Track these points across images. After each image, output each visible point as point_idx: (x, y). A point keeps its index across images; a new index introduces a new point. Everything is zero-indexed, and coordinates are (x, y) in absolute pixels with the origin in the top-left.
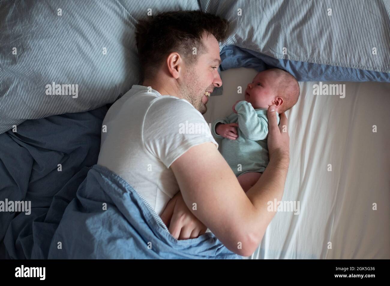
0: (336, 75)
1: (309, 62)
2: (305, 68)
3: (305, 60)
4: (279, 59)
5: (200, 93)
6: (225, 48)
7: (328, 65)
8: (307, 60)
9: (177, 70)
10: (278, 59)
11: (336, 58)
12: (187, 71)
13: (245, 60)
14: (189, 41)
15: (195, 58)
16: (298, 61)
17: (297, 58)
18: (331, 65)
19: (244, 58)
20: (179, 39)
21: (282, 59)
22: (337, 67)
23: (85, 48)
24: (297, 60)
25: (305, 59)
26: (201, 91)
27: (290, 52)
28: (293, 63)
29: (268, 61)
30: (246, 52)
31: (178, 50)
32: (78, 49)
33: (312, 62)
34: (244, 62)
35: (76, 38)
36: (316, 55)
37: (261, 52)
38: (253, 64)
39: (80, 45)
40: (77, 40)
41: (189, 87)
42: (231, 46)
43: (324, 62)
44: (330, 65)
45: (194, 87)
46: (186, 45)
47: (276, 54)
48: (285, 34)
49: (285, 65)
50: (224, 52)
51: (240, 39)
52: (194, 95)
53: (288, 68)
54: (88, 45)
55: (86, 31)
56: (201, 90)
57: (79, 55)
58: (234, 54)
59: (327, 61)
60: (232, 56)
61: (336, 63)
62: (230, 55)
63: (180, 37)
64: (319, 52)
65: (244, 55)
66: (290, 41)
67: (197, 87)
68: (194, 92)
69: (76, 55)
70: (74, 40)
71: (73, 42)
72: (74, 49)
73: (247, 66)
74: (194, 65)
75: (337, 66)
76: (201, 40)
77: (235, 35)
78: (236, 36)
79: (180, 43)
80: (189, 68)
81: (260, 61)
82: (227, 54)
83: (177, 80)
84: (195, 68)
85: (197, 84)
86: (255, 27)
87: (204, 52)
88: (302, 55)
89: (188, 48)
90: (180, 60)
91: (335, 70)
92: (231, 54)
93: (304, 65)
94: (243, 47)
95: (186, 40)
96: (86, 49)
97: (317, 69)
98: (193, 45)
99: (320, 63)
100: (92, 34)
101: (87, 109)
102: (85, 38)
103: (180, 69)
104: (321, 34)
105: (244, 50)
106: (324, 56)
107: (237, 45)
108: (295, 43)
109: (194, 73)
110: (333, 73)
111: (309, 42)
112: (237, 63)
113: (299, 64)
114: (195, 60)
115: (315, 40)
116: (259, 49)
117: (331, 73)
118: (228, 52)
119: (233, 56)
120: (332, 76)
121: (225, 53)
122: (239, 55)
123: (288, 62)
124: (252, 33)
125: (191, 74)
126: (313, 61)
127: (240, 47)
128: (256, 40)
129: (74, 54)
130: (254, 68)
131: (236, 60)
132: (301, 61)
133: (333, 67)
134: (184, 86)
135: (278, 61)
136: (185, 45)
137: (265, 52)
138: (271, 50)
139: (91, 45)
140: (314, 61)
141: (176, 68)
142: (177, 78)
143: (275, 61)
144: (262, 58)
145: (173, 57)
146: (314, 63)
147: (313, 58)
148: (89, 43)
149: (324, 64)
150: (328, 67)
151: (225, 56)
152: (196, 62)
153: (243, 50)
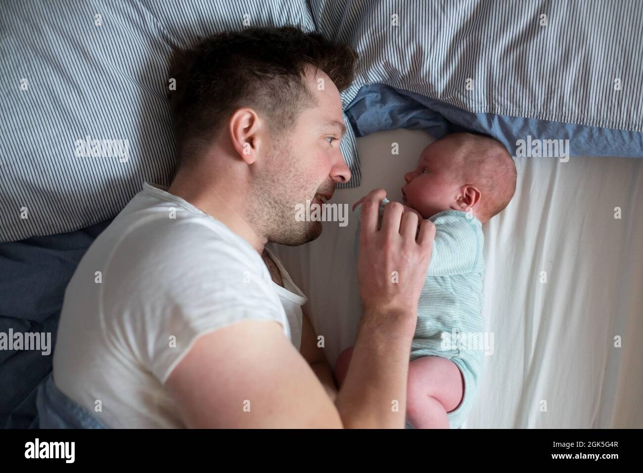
0: (597, 145)
1: (541, 118)
2: (532, 130)
3: (532, 114)
4: (477, 112)
5: (302, 196)
6: (363, 90)
7: (581, 124)
8: (535, 115)
9: (253, 146)
10: (474, 112)
11: (599, 111)
12: (274, 146)
13: (406, 115)
14: (277, 80)
15: (290, 118)
16: (517, 116)
17: (514, 111)
18: (588, 125)
19: (405, 110)
20: (255, 78)
21: (483, 112)
22: (600, 130)
23: (68, 97)
24: (514, 115)
25: (531, 112)
26: (305, 190)
27: (499, 98)
28: (507, 120)
29: (454, 116)
30: (407, 96)
31: (253, 101)
32: (52, 101)
33: (547, 119)
34: (404, 119)
35: (47, 78)
36: (555, 103)
37: (439, 97)
38: (423, 123)
39: (56, 91)
40: (48, 80)
41: (276, 181)
42: (376, 84)
43: (573, 118)
44: (584, 124)
45: (287, 181)
46: (270, 88)
47: (471, 101)
48: (489, 61)
49: (490, 125)
50: (362, 97)
51: (395, 70)
52: (288, 198)
53: (496, 130)
54: (73, 93)
55: (68, 63)
56: (304, 188)
57: (54, 113)
58: (383, 101)
59: (579, 117)
60: (378, 106)
61: (598, 121)
62: (374, 103)
63: (258, 73)
64: (562, 98)
65: (403, 104)
66: (501, 74)
67: (295, 182)
68: (288, 192)
69: (47, 113)
70: (42, 82)
71: (40, 86)
72: (42, 101)
73: (411, 126)
74: (289, 132)
75: (601, 126)
76: (302, 79)
77: (383, 63)
78: (387, 65)
79: (258, 84)
80: (278, 140)
81: (436, 116)
82: (367, 102)
83: (251, 167)
84: (290, 139)
85: (294, 176)
86: (426, 47)
87: (309, 104)
88: (526, 103)
89: (274, 96)
90: (259, 124)
91: (596, 134)
92: (376, 102)
93: (530, 124)
94: (401, 87)
95: (271, 79)
96: (71, 100)
97: (558, 132)
98: (286, 88)
99: (563, 121)
100: (80, 68)
101: (78, 225)
102: (67, 76)
103: (258, 143)
104: (566, 59)
105: (404, 93)
106: (571, 105)
107: (390, 83)
108: (511, 80)
109: (288, 152)
110: (591, 142)
111: (541, 76)
112: (390, 121)
113: (520, 123)
114: (291, 121)
115: (553, 72)
116: (436, 93)
117: (586, 141)
118: (369, 98)
119: (381, 107)
120: (588, 146)
121: (363, 99)
122: (393, 103)
123: (496, 119)
124: (418, 58)
125: (283, 153)
126: (548, 116)
127: (395, 86)
128: (428, 74)
129: (43, 112)
130: (425, 129)
131: (386, 114)
132: (523, 116)
133: (591, 129)
134: (263, 180)
135: (474, 116)
136: (269, 90)
137: (448, 98)
138: (459, 95)
139: (79, 92)
140: (550, 117)
141: (251, 141)
142: (251, 162)
143: (467, 117)
144: (442, 110)
145: (242, 117)
146: (550, 120)
147: (548, 110)
148: (76, 87)
149: (572, 122)
150: (579, 128)
151: (365, 107)
152: (293, 125)
153: (402, 93)
